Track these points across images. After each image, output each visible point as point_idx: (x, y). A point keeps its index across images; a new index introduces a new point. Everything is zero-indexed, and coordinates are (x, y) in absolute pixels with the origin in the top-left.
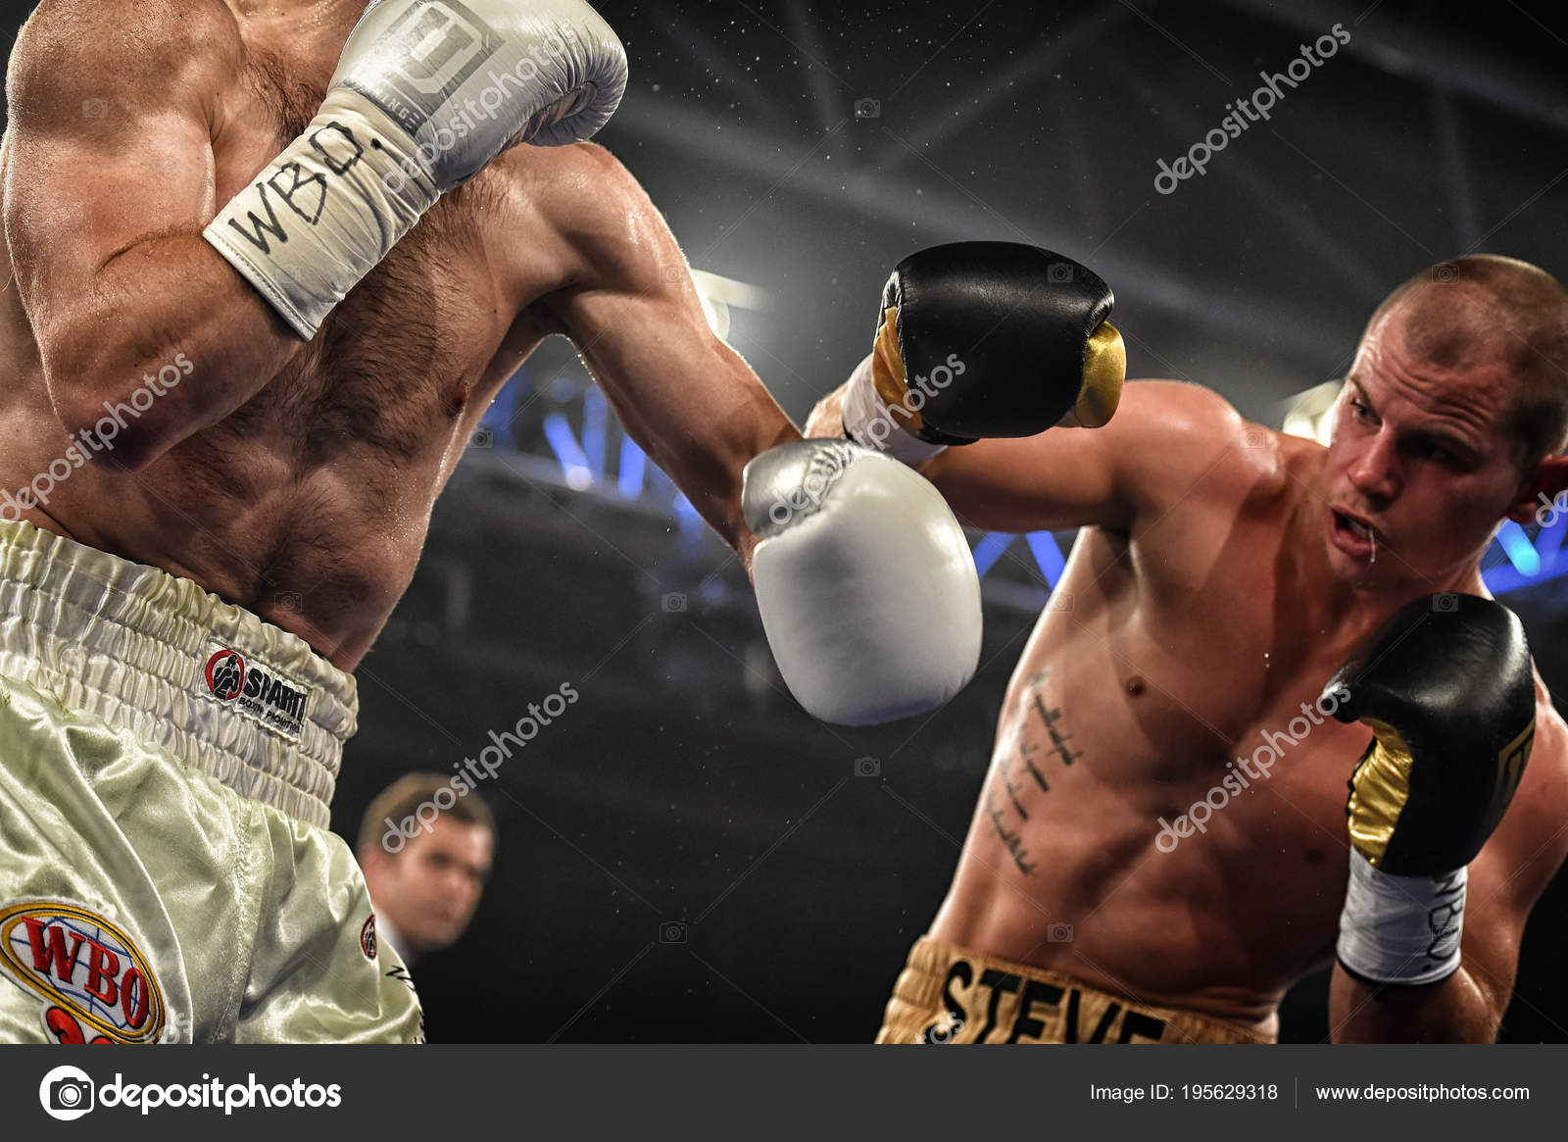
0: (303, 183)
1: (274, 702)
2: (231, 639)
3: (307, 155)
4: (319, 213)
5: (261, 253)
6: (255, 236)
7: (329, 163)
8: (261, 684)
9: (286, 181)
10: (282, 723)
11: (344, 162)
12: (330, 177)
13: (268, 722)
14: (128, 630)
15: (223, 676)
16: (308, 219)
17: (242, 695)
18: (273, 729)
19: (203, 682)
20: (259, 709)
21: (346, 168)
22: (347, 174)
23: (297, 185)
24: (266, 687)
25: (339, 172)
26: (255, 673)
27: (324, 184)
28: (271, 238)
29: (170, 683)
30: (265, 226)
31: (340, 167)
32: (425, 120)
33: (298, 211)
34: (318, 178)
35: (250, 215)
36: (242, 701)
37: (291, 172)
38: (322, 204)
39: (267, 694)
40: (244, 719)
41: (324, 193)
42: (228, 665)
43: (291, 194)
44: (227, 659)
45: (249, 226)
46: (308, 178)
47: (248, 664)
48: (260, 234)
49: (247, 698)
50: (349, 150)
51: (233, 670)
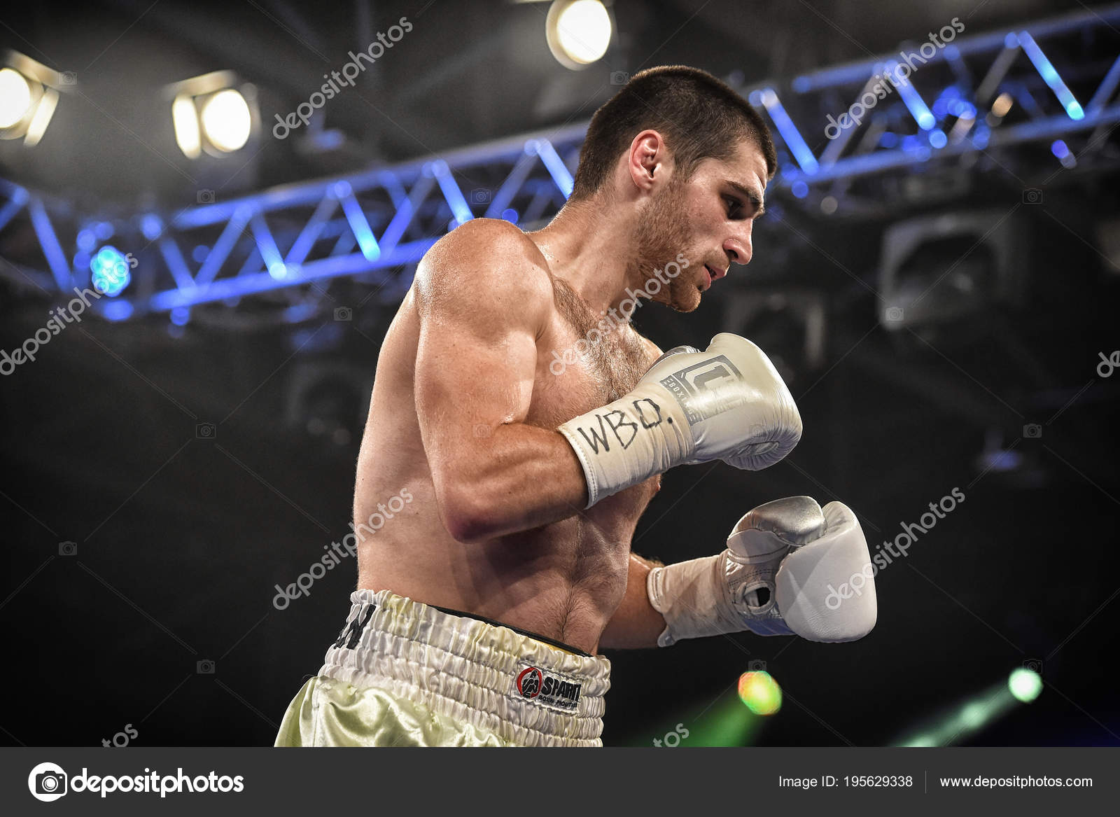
0: (624, 424)
1: (561, 695)
2: (533, 661)
3: (631, 410)
4: (629, 443)
5: (594, 452)
6: (593, 443)
7: (642, 419)
8: (552, 686)
9: (615, 419)
10: (566, 705)
11: (651, 422)
12: (640, 426)
13: (557, 707)
14: (468, 662)
15: (529, 683)
16: (623, 445)
17: (540, 694)
18: (560, 710)
19: (515, 689)
20: (550, 701)
21: (650, 426)
22: (650, 429)
23: (621, 424)
24: (556, 687)
25: (646, 427)
26: (549, 679)
27: (636, 430)
28: (600, 446)
29: (495, 691)
30: (599, 439)
31: (647, 424)
32: (701, 420)
33: (619, 438)
34: (634, 425)
35: (592, 429)
36: (540, 698)
37: (618, 415)
38: (632, 439)
39: (556, 690)
40: (541, 708)
41: (634, 435)
42: (531, 677)
43: (617, 427)
44: (530, 673)
45: (590, 435)
46: (628, 423)
47: (544, 674)
48: (595, 440)
49: (544, 695)
50: (656, 418)
51: (535, 679)
